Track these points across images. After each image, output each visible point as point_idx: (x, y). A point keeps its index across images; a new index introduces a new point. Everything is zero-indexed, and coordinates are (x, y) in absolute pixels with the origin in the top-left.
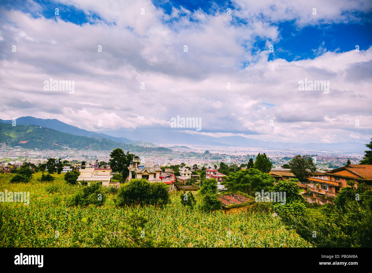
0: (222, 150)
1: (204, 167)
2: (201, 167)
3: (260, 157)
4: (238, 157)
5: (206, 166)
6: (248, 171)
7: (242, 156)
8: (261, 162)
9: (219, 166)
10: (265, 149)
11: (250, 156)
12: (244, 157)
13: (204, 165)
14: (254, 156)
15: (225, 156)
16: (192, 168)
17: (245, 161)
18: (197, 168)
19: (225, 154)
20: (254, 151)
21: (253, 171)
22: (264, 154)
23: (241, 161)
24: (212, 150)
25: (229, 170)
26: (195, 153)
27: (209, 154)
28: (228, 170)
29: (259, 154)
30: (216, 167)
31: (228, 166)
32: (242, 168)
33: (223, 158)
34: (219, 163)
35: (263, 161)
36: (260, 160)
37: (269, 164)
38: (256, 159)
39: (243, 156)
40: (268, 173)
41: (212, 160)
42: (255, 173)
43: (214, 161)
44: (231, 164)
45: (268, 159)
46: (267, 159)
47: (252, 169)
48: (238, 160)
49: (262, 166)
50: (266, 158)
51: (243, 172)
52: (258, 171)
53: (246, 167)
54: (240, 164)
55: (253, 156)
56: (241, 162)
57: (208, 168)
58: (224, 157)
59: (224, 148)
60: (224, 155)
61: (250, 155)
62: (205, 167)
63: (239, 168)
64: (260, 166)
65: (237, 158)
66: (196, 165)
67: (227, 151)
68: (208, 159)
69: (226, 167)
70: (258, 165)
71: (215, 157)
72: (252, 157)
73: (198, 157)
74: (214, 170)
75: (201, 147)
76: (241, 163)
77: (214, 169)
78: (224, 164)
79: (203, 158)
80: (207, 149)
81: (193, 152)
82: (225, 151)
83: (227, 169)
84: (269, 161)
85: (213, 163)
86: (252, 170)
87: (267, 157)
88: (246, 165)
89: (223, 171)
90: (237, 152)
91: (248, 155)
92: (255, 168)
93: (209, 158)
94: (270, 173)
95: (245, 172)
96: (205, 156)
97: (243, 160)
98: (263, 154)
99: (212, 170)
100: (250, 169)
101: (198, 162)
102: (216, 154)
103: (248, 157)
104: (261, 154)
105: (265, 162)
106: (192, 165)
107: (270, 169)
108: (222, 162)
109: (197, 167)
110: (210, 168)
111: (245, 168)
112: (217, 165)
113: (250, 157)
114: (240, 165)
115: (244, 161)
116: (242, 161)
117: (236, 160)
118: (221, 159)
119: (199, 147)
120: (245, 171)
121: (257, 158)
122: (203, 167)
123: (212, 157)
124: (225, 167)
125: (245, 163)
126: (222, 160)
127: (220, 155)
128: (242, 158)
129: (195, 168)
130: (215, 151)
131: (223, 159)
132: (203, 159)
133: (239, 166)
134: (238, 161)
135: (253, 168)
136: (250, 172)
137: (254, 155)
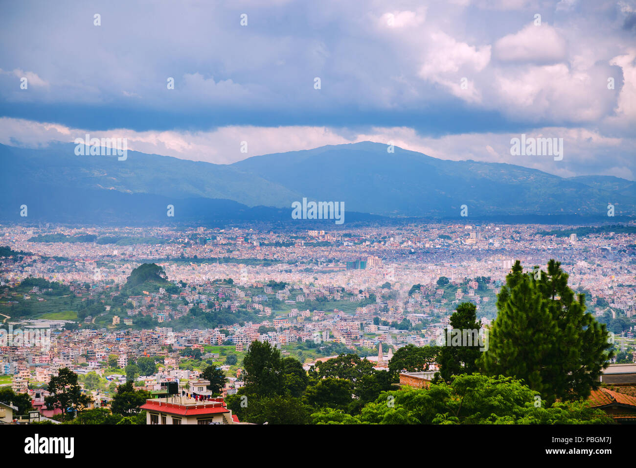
0: (260, 257)
1: (129, 387)
2: (112, 389)
3: (525, 289)
4: (372, 299)
5: (141, 379)
6: (444, 394)
7: (403, 292)
8: (535, 323)
9: (240, 369)
10: (560, 234)
11: (454, 287)
12: (418, 297)
13: (131, 374)
14: (483, 283)
15: (280, 295)
16: (42, 400)
17: (425, 323)
18: (76, 395)
19: (282, 286)
20: (483, 246)
21: (480, 391)
22: (554, 267)
23: (394, 325)
24: (182, 260)
25: (312, 400)
26: (59, 289)
27: (162, 291)
28: (304, 398)
29: (517, 267)
30: (214, 379)
31: (306, 368)
32: (405, 372)
33: (269, 311)
34: (241, 352)
35: (547, 322)
36: (522, 308)
37: (586, 336)
38: (495, 309)
39: (411, 293)
40: (586, 396)
41: (189, 334)
42: (492, 408)
43: (204, 335)
44: (328, 351)
45: (581, 297)
46: (576, 298)
47: (468, 383)
48: (377, 322)
49: (538, 356)
50: (567, 296)
51: (406, 401)
52: (516, 386)
53: (434, 368)
54: (385, 349)
55: (474, 285)
56: (394, 337)
57: (158, 389)
58: (275, 304)
59: (273, 237)
60: (269, 290)
61: (454, 278)
62: (136, 389)
63: (381, 375)
64: (525, 355)
65: (364, 310)
66: (67, 376)
67: (290, 263)
68: (156, 324)
69: (290, 378)
70: (514, 350)
71: (211, 305)
72: (471, 294)
73: (82, 317)
74: (207, 403)
75: (106, 241)
76: (396, 341)
77: (202, 398)
78: (277, 354)
79: (116, 320)
80: (146, 253)
81: (42, 284)
82: (276, 261)
83: (296, 390)
84: (588, 317)
85: (196, 355)
86: (473, 384)
87: (572, 284)
88: (432, 351)
89: (272, 407)
90: (363, 265)
91: (443, 282)
92: (493, 370)
93: (162, 317)
94: (595, 398)
95: (419, 402)
96: (131, 306)
97: (409, 317)
98: (545, 268)
99: (192, 402)
100: (457, 378)
101: (82, 349)
102: (212, 289)
103: (441, 292)
104: (527, 269)
105: (562, 326)
106: (42, 378)
107: (596, 373)
108: (262, 339)
109: (76, 390)
110: (172, 388)
111: (422, 375)
112: (225, 368)
113: (459, 294)
114: (390, 356)
115: (417, 329)
116: (405, 326)
117: (357, 323)
118: (252, 317)
119: (90, 239)
120: (423, 394)
121: (503, 297)
122: (121, 389)
123: (188, 309)
124: (280, 377)
125: (421, 343)
126: (263, 331)
127: (242, 294)
128: (400, 304)
129: (63, 398)
130: (205, 267)
131: (266, 323)
132: (121, 326)
133: (381, 362)
134: (373, 328)
135: (476, 375)
136: (455, 400)
137: (486, 280)
